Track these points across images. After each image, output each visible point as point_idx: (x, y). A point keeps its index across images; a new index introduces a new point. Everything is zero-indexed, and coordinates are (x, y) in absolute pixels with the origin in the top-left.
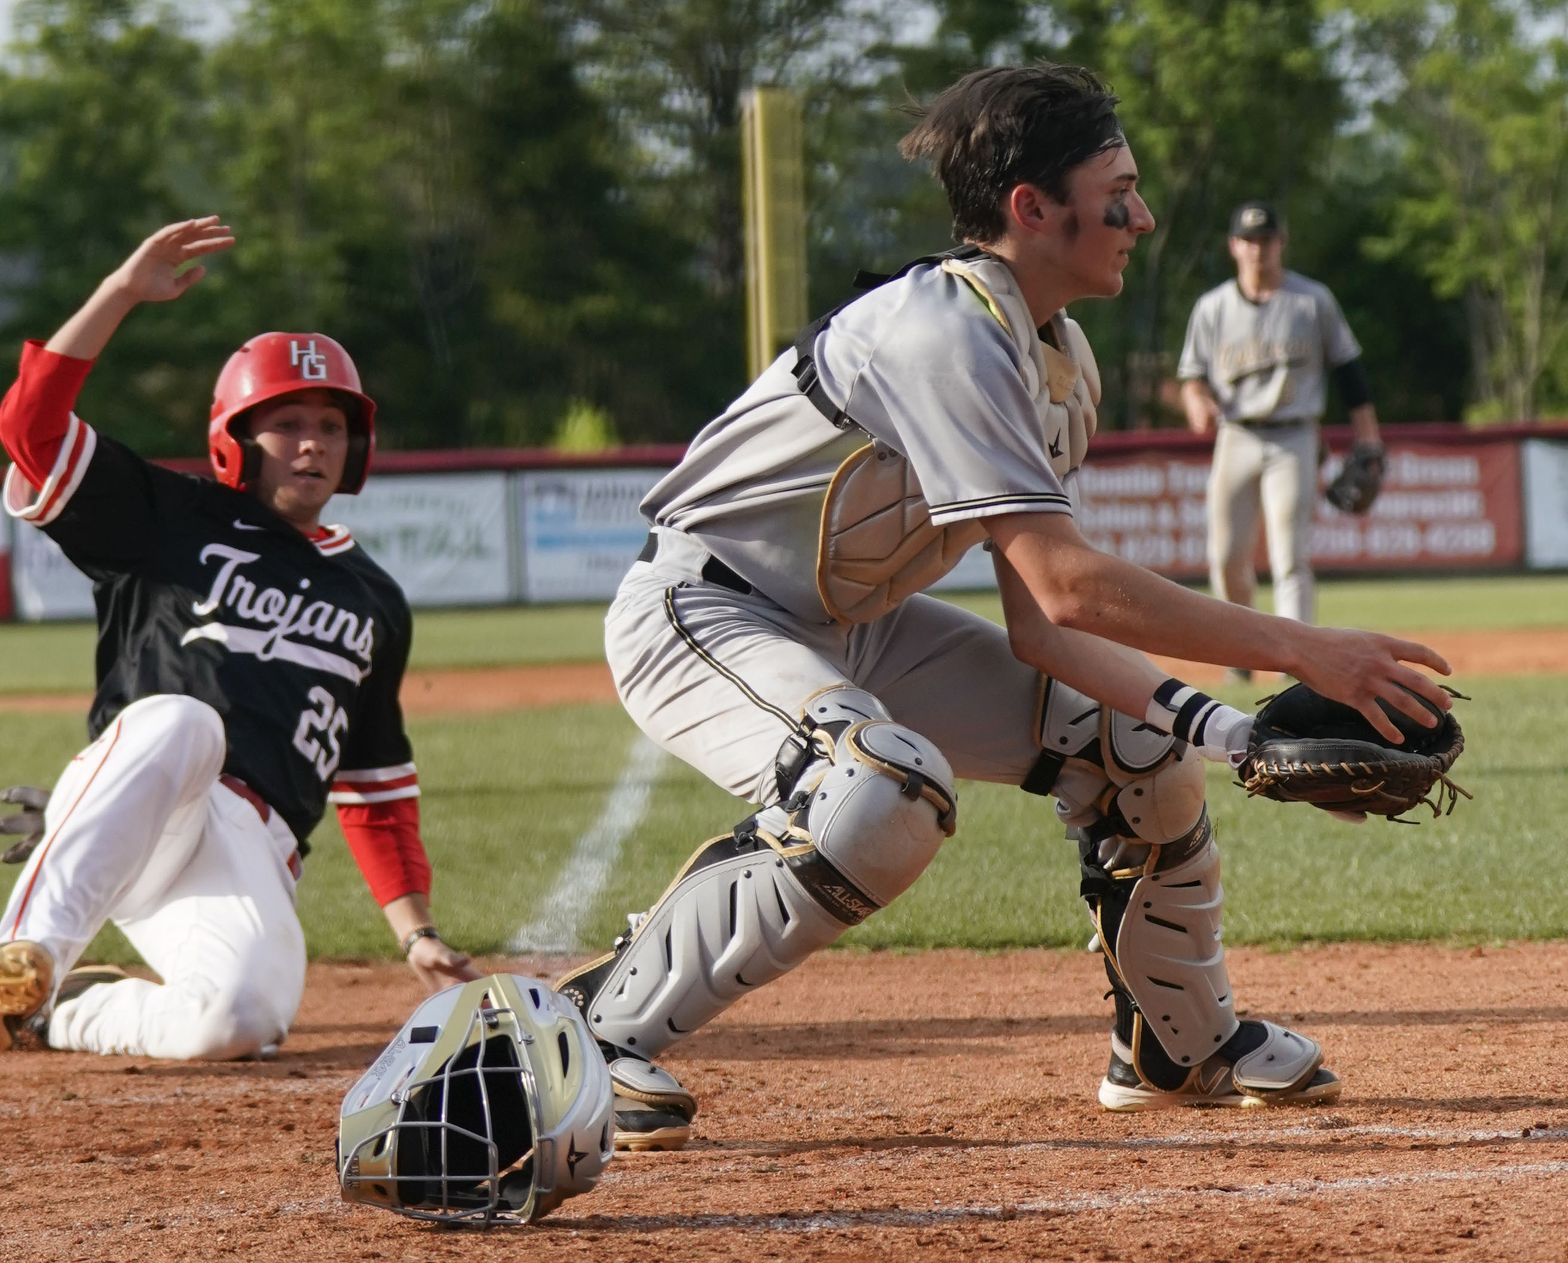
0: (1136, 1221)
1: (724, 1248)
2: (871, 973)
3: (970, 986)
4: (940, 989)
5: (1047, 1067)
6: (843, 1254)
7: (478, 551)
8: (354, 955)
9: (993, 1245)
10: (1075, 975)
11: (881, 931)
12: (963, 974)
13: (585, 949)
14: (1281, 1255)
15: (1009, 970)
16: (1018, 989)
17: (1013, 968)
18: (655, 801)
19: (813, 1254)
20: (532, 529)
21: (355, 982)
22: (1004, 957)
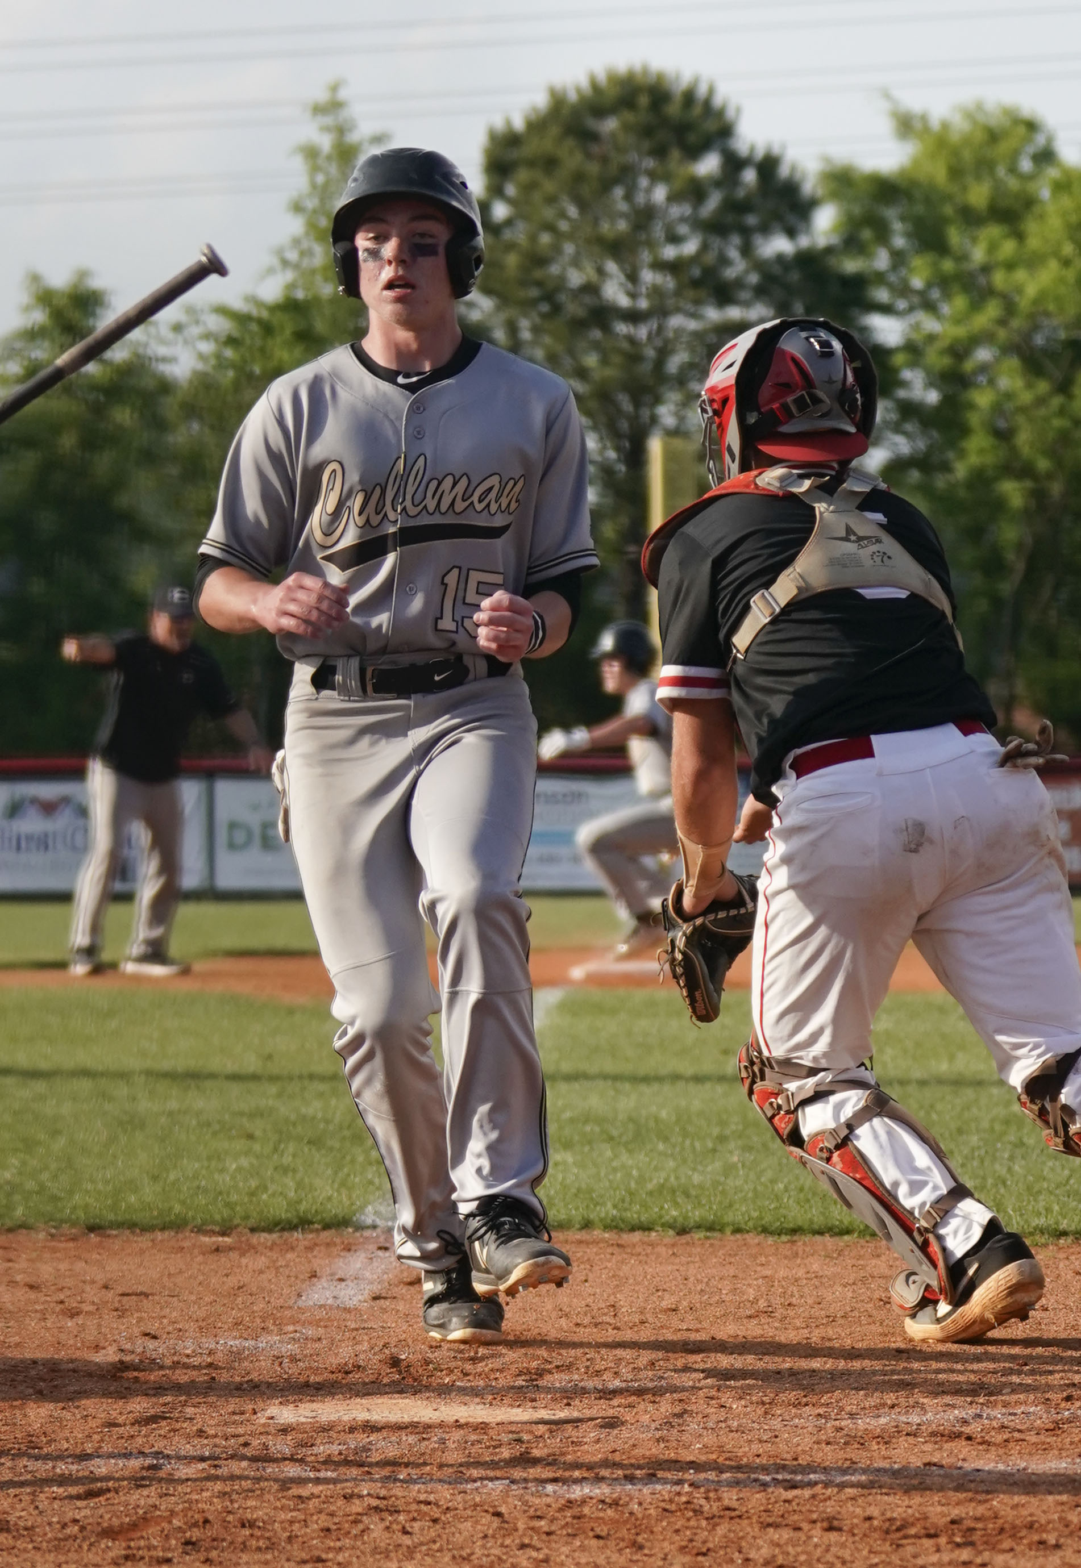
2: (674, 1254)
3: (759, 1268)
8: (217, 1224)
9: (733, 1514)
10: (854, 1262)
11: (685, 1217)
12: (755, 1257)
14: (985, 1530)
15: (796, 1255)
16: (801, 1273)
17: (800, 1252)
21: (216, 1250)
22: (794, 1243)
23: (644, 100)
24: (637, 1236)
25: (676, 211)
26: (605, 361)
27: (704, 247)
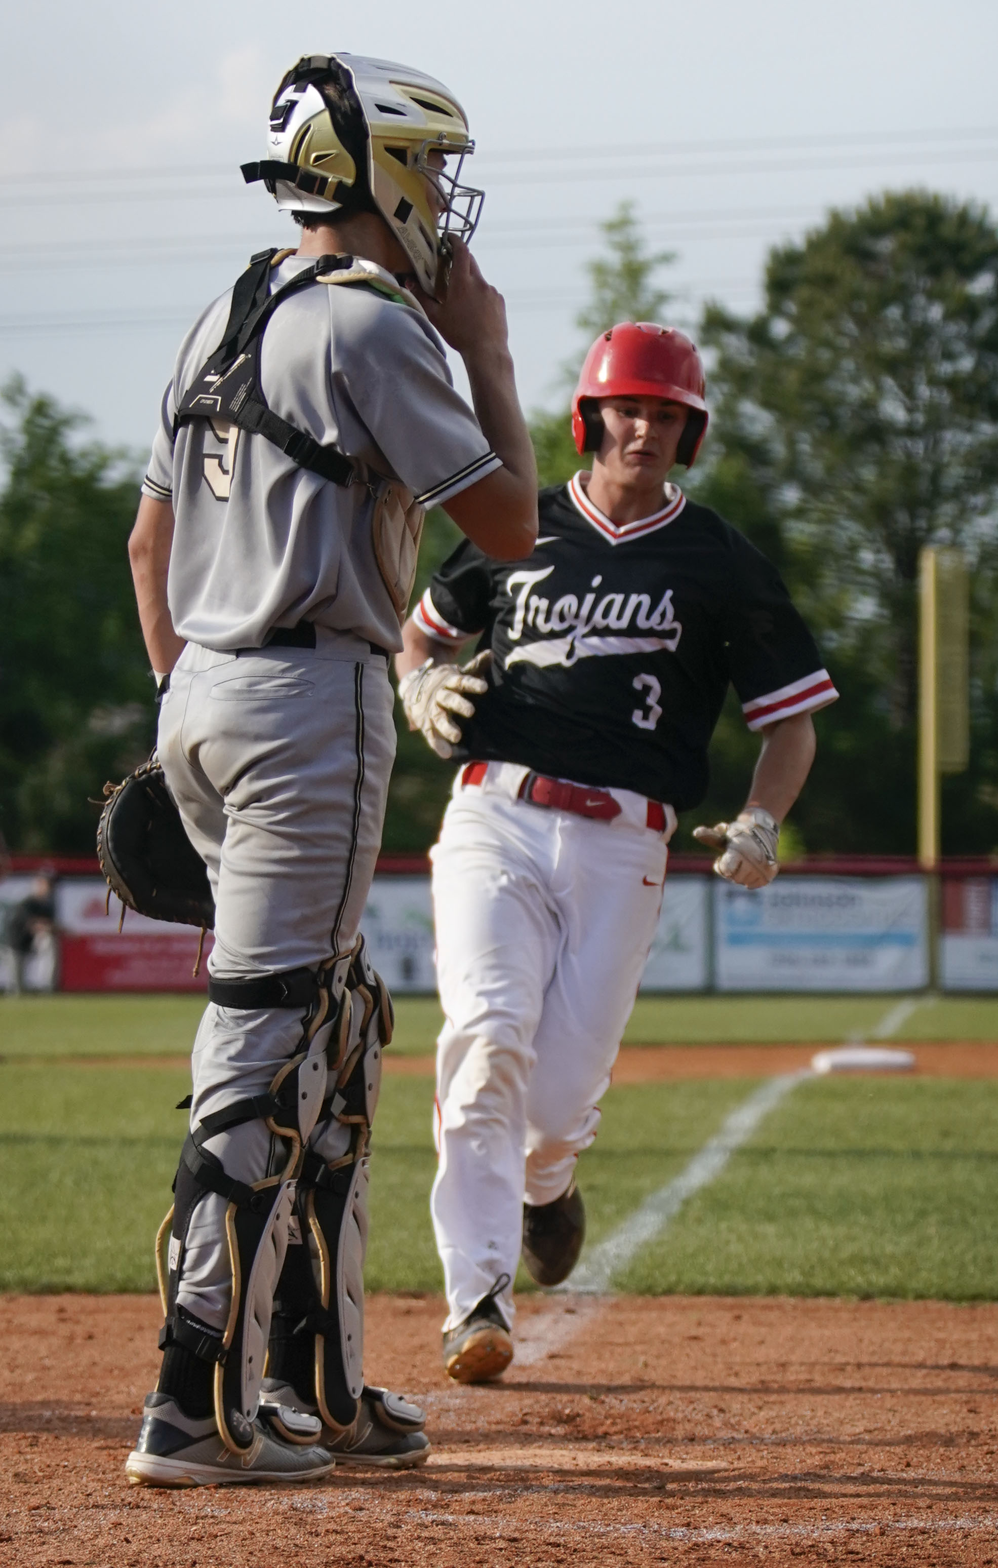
0: (988, 1540)
1: (622, 1552)
2: (856, 1319)
4: (907, 1334)
5: (972, 1405)
6: (723, 1560)
7: (676, 944)
8: (413, 1288)
11: (870, 1283)
12: (933, 1323)
13: (614, 1290)
15: (973, 1320)
16: (974, 1336)
17: (978, 1319)
18: (730, 1166)
19: (698, 1559)
20: (723, 929)
21: (408, 1312)
22: (973, 1308)
23: (920, 222)
24: (822, 1301)
25: (953, 329)
26: (882, 475)
27: (979, 364)
